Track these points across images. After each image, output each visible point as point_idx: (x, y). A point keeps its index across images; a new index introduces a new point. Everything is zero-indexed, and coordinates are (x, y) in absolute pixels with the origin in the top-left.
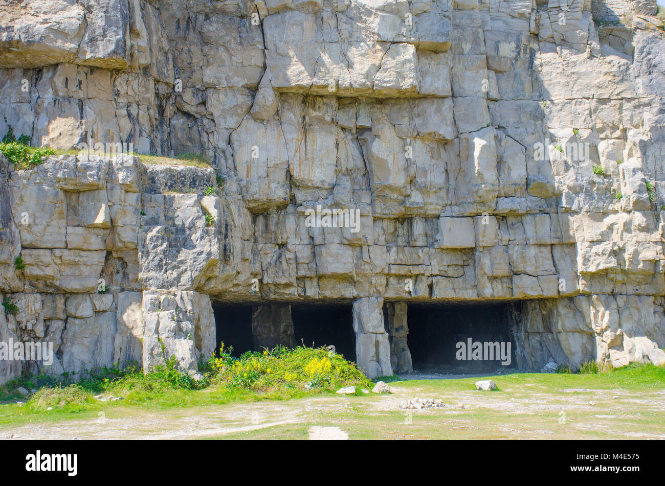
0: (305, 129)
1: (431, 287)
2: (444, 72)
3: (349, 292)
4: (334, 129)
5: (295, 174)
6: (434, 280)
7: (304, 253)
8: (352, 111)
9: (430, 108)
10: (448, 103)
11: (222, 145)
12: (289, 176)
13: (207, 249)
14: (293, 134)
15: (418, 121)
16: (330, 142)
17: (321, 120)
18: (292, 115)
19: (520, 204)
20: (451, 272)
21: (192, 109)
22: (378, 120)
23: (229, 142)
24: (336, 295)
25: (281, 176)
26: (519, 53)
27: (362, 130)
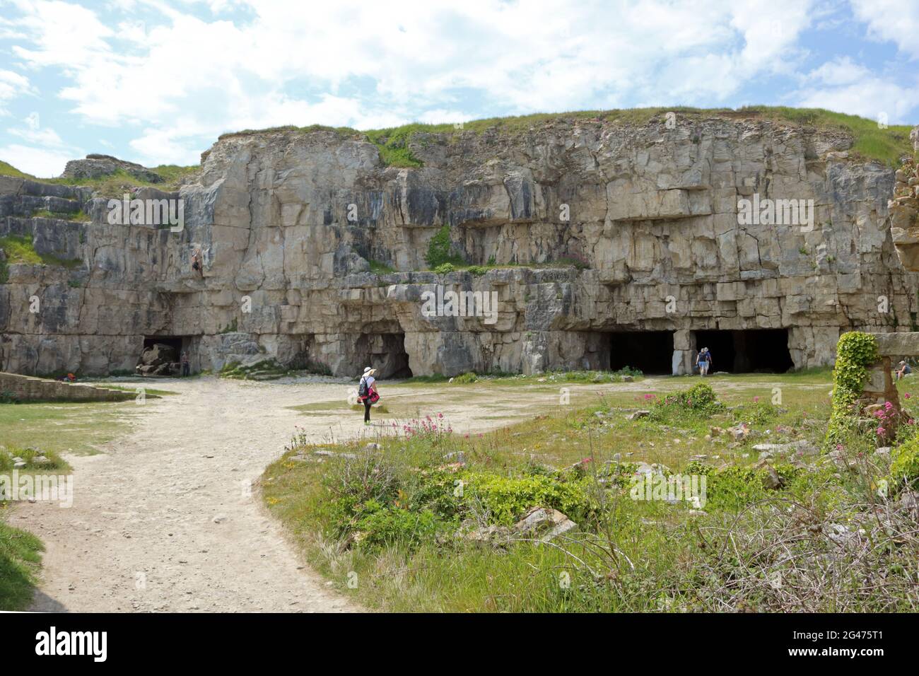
0: (635, 240)
1: (717, 323)
2: (706, 201)
3: (671, 327)
4: (652, 238)
5: (629, 265)
6: (719, 319)
7: (640, 307)
8: (660, 228)
9: (701, 222)
10: (710, 218)
11: (590, 252)
12: (626, 265)
13: (556, 310)
14: (627, 243)
15: (694, 230)
16: (650, 245)
17: (643, 234)
18: (626, 233)
19: (757, 274)
20: (729, 314)
21: (576, 235)
22: (673, 231)
23: (593, 251)
24: (662, 329)
25: (621, 266)
26: (759, 183)
27: (667, 237)
